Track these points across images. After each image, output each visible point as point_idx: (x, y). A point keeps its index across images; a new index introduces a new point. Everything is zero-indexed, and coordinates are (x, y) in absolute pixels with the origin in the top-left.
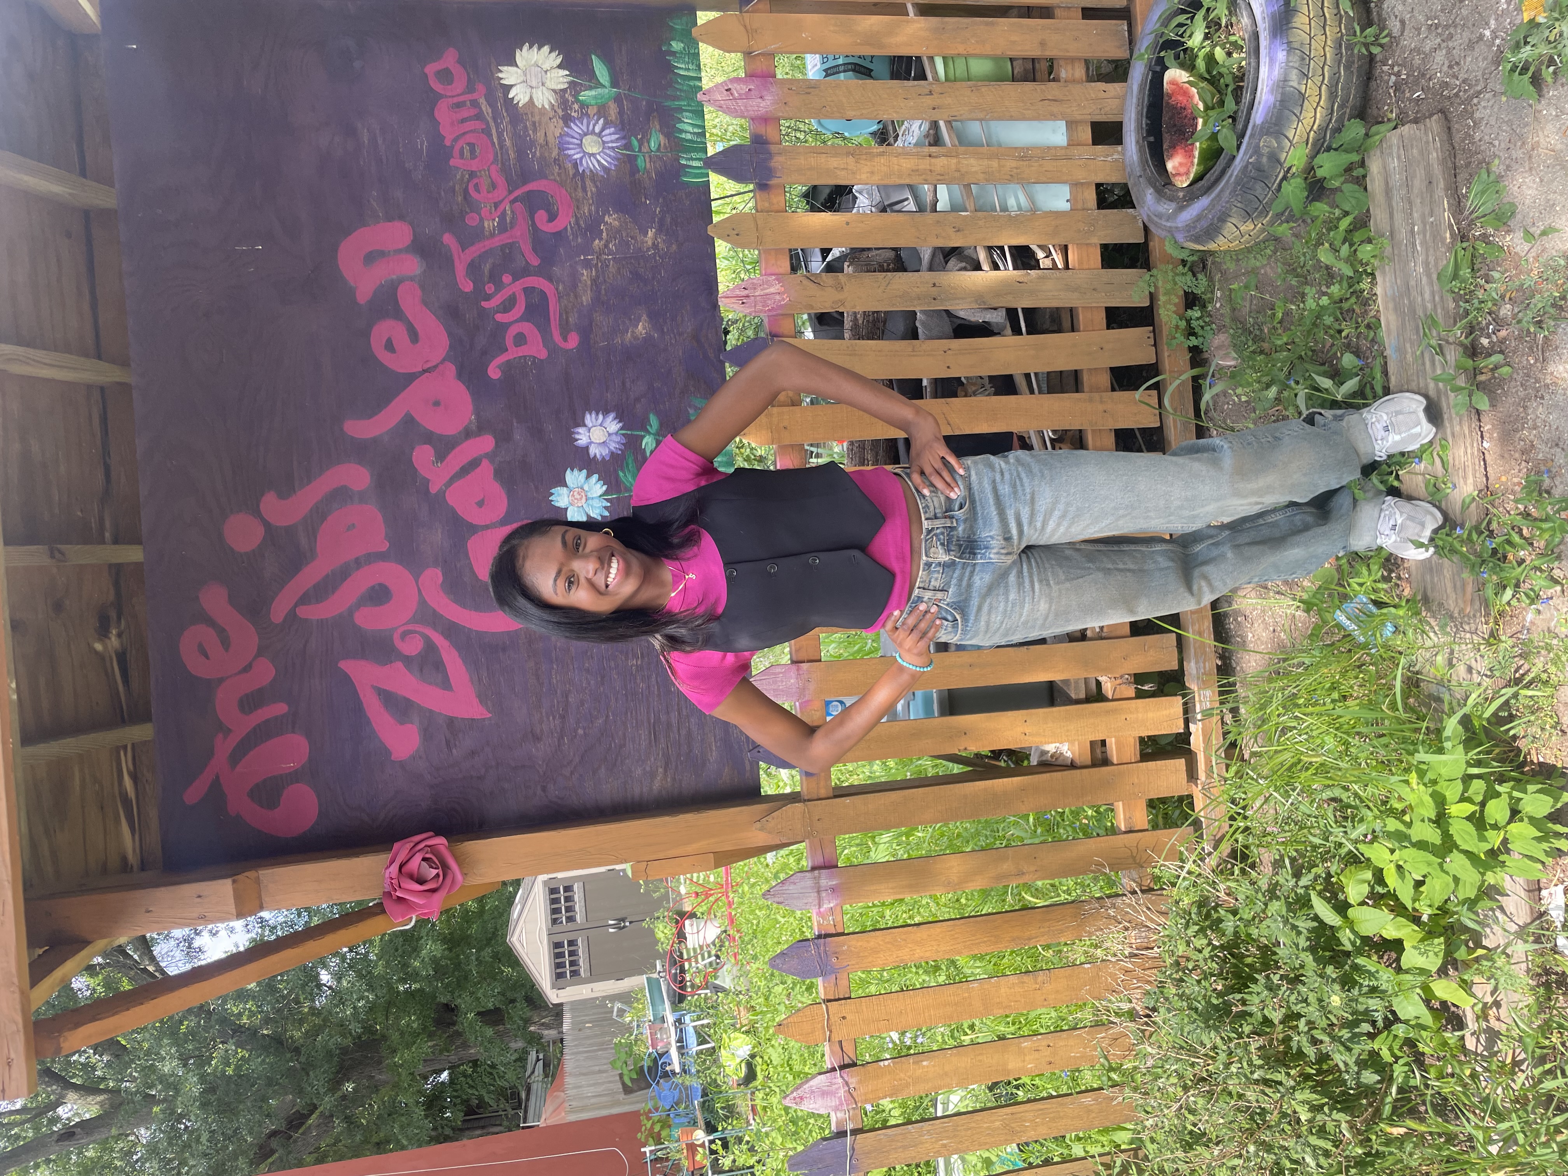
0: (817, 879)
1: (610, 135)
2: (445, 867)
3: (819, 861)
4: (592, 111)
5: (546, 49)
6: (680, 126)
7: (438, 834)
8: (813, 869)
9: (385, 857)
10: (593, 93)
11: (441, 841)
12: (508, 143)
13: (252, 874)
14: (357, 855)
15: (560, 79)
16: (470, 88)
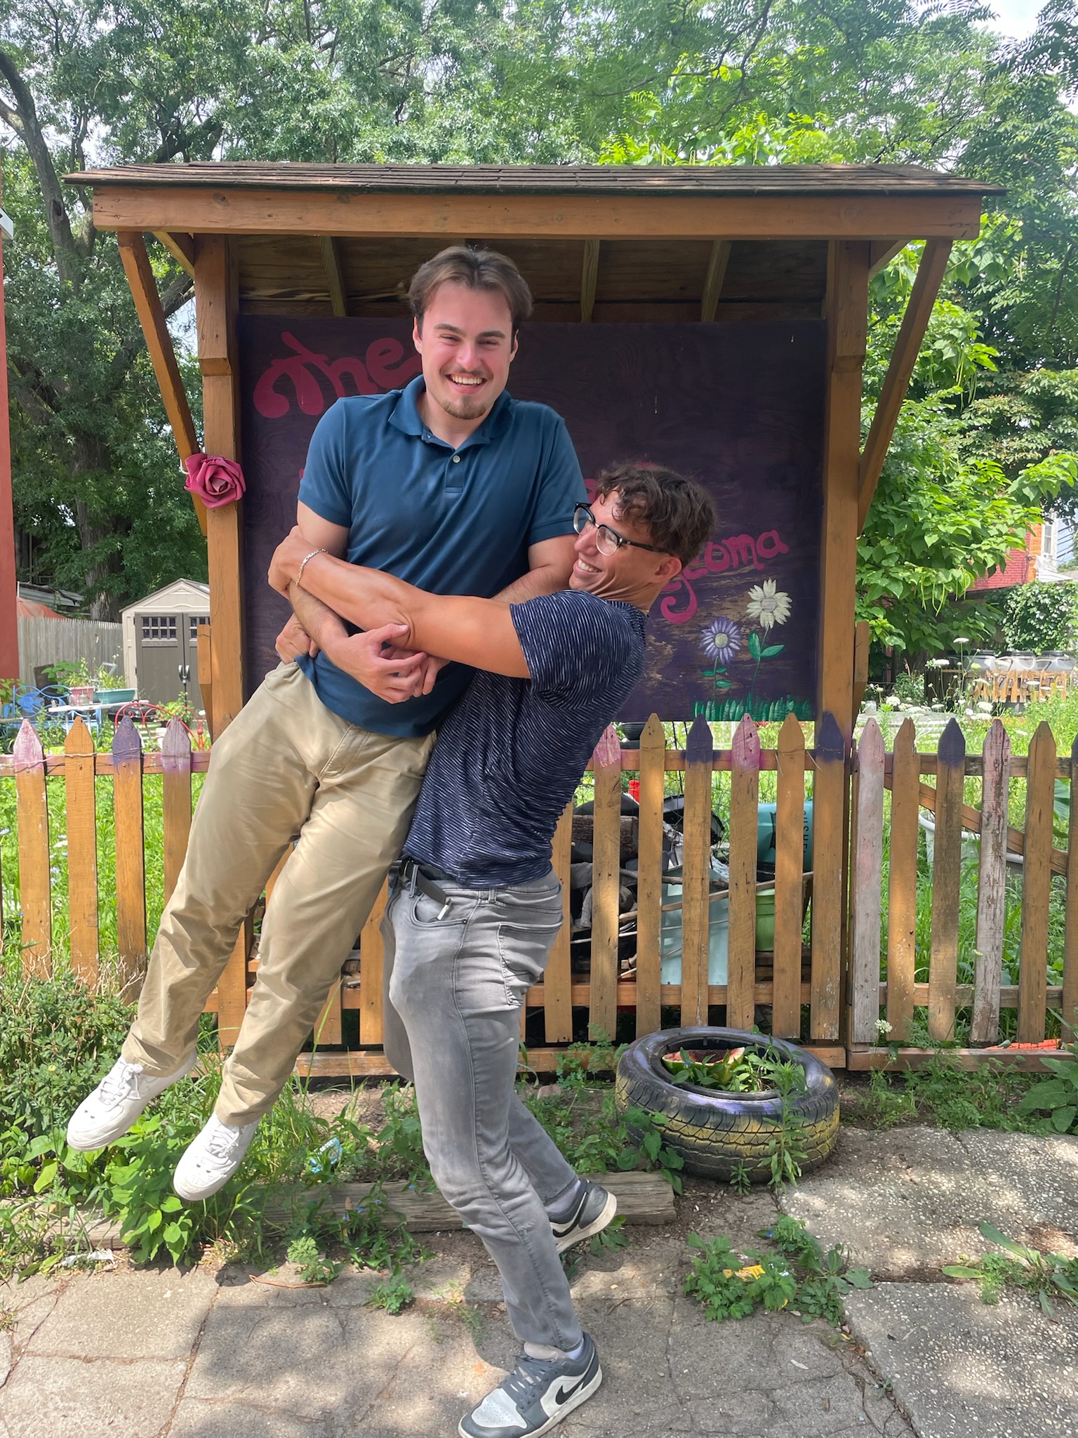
0: (184, 756)
1: (728, 653)
2: (220, 497)
3: (197, 759)
4: (745, 642)
5: (788, 614)
6: (734, 703)
7: (244, 494)
8: (192, 754)
9: (232, 458)
10: (757, 644)
11: (239, 495)
12: (723, 582)
13: (229, 371)
14: (236, 440)
15: (767, 621)
16: (761, 560)
